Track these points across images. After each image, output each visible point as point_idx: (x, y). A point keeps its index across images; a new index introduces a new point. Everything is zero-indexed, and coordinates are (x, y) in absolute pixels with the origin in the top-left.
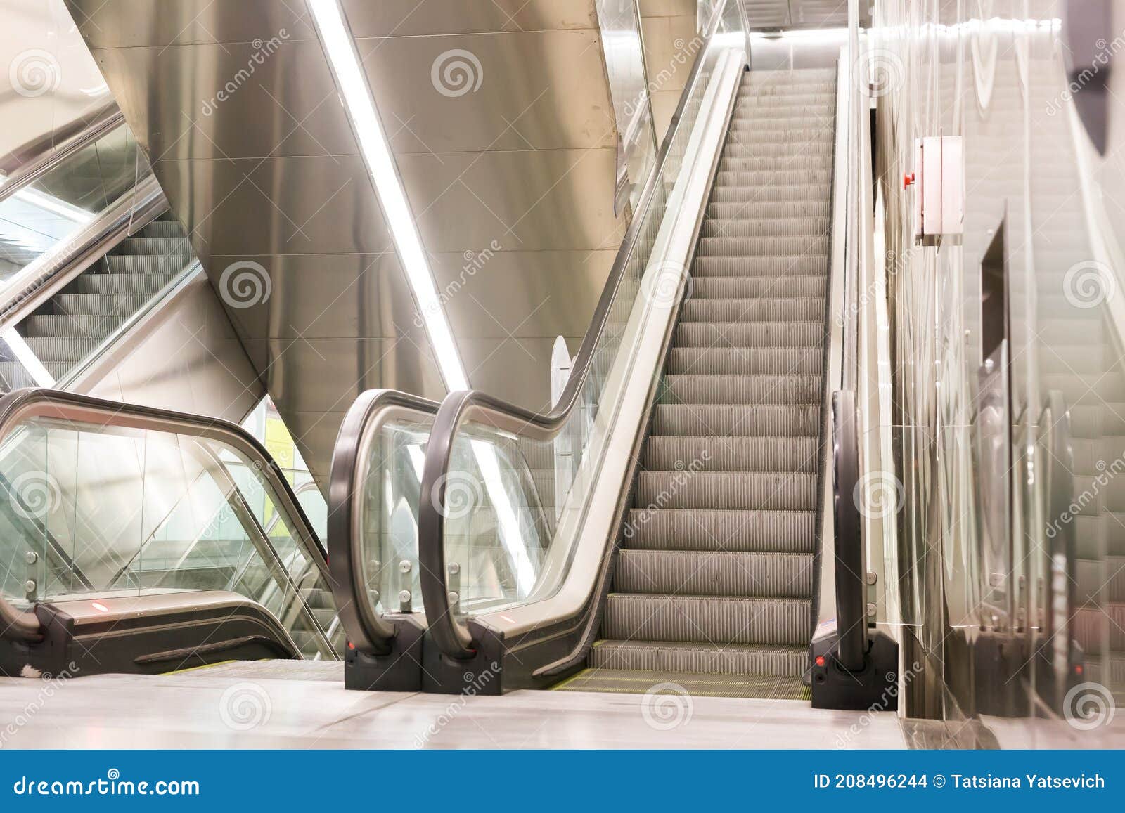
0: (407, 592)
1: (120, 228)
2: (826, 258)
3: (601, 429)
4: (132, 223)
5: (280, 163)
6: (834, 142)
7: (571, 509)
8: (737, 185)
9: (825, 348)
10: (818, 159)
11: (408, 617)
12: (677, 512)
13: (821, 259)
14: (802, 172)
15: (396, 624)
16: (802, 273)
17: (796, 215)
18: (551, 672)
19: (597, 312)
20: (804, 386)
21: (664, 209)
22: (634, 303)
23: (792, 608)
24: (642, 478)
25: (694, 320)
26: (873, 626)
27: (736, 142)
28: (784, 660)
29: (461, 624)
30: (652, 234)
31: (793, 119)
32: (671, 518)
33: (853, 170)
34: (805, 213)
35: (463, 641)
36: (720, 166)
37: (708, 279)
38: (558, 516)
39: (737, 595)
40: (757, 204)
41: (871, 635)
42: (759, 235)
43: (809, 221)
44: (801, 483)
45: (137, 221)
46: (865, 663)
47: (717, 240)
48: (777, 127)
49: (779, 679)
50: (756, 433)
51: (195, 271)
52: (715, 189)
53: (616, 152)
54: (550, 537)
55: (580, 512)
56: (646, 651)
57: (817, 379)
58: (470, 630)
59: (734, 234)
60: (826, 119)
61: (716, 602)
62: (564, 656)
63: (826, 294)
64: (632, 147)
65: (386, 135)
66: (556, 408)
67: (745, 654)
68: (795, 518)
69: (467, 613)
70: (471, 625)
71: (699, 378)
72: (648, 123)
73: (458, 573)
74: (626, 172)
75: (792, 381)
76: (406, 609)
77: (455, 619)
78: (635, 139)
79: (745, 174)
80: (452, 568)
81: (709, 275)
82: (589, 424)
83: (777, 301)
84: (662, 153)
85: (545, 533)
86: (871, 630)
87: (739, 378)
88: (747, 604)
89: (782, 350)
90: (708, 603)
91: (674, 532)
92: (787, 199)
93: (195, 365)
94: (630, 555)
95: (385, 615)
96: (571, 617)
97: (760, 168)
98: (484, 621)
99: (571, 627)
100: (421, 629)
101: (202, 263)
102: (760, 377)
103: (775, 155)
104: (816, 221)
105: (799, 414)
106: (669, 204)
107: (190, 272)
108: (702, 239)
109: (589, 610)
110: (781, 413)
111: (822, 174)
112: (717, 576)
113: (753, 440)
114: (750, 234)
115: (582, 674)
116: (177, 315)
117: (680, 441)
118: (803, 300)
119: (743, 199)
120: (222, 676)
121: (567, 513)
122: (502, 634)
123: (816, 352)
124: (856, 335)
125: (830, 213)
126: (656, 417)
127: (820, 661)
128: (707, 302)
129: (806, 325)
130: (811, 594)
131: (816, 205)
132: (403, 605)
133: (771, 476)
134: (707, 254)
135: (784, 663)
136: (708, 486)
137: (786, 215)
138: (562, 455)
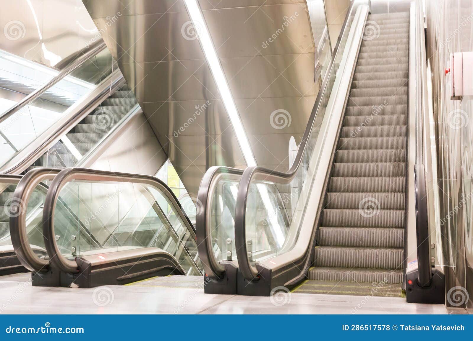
0: (230, 252)
1: (106, 93)
2: (407, 97)
3: (310, 175)
4: (111, 90)
5: (171, 63)
6: (409, 45)
7: (298, 211)
8: (366, 65)
9: (407, 137)
10: (402, 53)
11: (230, 263)
12: (344, 211)
13: (404, 97)
14: (395, 59)
15: (226, 266)
16: (396, 104)
17: (393, 78)
18: (292, 284)
19: (308, 125)
20: (398, 154)
21: (335, 77)
22: (323, 118)
23: (395, 253)
24: (328, 196)
25: (349, 125)
26: (433, 266)
27: (365, 46)
28: (392, 276)
29: (253, 266)
30: (331, 88)
31: (390, 35)
32: (341, 213)
33: (418, 59)
34: (396, 77)
35: (254, 274)
36: (359, 57)
37: (355, 107)
38: (293, 213)
39: (371, 247)
40: (375, 73)
41: (433, 271)
42: (377, 87)
43: (399, 81)
44: (398, 197)
45: (114, 89)
46: (430, 283)
47: (358, 90)
48: (383, 39)
49: (391, 285)
50: (377, 175)
51: (137, 109)
52: (357, 67)
53: (315, 55)
54: (289, 223)
55: (302, 212)
56: (332, 272)
57: (404, 151)
58: (257, 269)
59: (365, 87)
60: (405, 34)
61: (362, 251)
62: (297, 276)
63: (407, 113)
64: (321, 51)
65: (215, 48)
66: (291, 169)
67: (375, 273)
68: (395, 213)
69: (255, 261)
70: (258, 267)
71: (352, 151)
72: (328, 41)
73: (252, 244)
74: (319, 63)
75: (393, 152)
76: (230, 260)
77: (250, 264)
78: (322, 48)
79: (369, 60)
80: (249, 242)
81: (355, 106)
82: (305, 172)
83: (385, 116)
84: (334, 54)
85: (287, 220)
86: (433, 269)
87: (370, 151)
88: (375, 251)
89: (388, 138)
90: (358, 251)
91: (343, 219)
92: (388, 71)
93: (138, 147)
94: (324, 229)
95: (221, 262)
96: (299, 259)
97: (377, 58)
98: (263, 265)
99: (299, 263)
100: (236, 268)
101: (140, 105)
102: (379, 150)
103: (383, 51)
104: (402, 80)
105: (396, 166)
106: (337, 75)
107: (135, 110)
108: (352, 90)
109: (307, 255)
110: (389, 166)
111: (404, 59)
112: (362, 239)
113: (376, 179)
114: (373, 86)
115: (305, 283)
116: (130, 128)
117: (344, 179)
118: (396, 116)
119: (370, 71)
120: (153, 284)
121: (297, 212)
122: (271, 270)
123: (403, 139)
124: (422, 134)
125: (408, 76)
126: (334, 168)
127: (410, 282)
128: (354, 117)
129: (398, 127)
130: (403, 246)
131: (402, 73)
132: (228, 257)
133: (384, 194)
134: (354, 96)
135: (393, 277)
136: (357, 199)
137: (388, 78)
138: (294, 187)
